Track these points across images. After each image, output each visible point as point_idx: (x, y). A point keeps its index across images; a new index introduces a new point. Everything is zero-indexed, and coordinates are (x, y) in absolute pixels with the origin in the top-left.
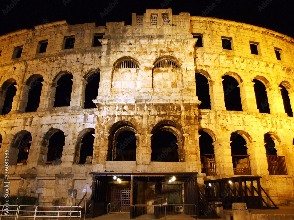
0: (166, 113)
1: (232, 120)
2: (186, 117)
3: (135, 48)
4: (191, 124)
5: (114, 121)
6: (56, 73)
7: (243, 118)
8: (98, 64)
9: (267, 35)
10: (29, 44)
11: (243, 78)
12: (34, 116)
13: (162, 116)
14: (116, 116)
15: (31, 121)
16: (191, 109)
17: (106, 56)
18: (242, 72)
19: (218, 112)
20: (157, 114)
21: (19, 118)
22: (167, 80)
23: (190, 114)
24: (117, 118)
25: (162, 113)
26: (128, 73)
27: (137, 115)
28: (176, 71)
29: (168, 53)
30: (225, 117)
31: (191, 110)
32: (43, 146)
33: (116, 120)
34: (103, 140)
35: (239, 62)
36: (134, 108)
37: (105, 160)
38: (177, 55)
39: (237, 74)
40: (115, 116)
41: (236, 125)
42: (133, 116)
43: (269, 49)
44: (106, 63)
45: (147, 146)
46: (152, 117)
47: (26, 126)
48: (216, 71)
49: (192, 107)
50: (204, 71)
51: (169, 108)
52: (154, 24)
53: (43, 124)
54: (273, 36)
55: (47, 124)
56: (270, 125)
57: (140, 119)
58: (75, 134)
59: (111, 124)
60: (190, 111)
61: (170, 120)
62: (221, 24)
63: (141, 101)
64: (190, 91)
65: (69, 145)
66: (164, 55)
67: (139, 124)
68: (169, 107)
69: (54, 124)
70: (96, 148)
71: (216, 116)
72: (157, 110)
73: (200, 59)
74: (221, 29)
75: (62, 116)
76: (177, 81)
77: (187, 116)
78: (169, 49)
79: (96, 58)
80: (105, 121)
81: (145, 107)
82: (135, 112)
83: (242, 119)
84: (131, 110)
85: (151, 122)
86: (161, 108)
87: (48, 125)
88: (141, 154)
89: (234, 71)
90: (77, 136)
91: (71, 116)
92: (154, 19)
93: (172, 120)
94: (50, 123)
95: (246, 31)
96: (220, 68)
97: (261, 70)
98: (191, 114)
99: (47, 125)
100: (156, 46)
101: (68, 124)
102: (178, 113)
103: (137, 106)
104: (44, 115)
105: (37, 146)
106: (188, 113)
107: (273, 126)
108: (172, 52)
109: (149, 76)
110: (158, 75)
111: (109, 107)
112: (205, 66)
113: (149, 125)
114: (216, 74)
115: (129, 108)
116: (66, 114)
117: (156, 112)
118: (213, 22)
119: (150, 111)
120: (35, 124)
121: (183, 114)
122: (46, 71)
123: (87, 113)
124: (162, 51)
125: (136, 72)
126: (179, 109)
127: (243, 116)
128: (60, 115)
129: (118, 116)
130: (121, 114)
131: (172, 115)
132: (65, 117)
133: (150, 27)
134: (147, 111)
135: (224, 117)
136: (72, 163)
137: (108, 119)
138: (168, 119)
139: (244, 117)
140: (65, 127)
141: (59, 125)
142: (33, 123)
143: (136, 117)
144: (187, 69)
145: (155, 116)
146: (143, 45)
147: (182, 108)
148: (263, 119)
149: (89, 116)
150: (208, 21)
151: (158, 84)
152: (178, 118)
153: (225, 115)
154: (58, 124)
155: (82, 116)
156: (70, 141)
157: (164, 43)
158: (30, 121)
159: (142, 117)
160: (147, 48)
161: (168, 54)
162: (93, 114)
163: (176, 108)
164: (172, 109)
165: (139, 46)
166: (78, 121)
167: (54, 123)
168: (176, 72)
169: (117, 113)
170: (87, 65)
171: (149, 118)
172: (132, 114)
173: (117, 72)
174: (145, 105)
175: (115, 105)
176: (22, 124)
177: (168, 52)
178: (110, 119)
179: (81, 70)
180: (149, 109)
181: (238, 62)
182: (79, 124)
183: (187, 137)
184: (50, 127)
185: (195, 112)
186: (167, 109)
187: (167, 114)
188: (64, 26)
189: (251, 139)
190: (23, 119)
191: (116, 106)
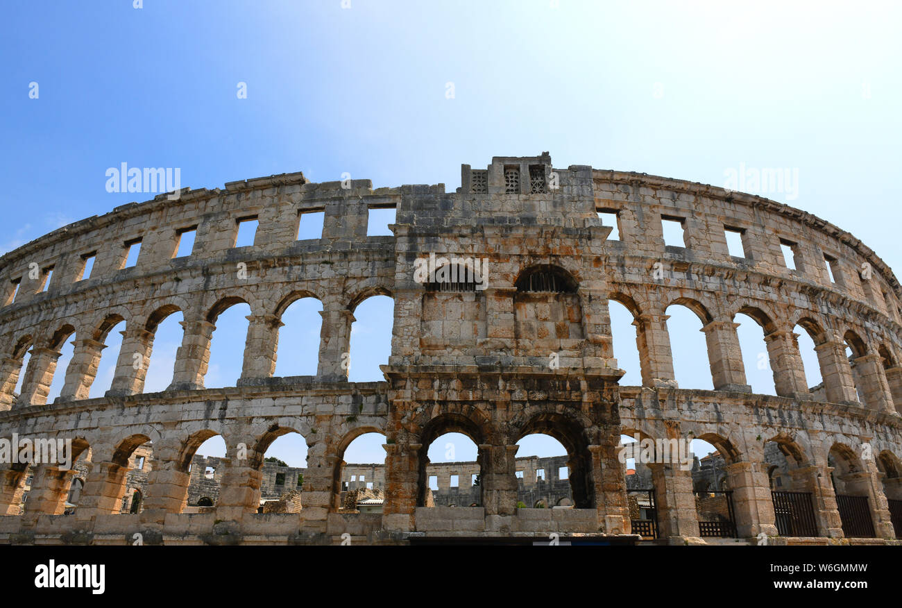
0: (548, 397)
1: (692, 410)
2: (591, 406)
3: (473, 246)
4: (604, 422)
5: (431, 414)
6: (282, 296)
7: (716, 407)
8: (382, 277)
9: (763, 210)
10: (212, 225)
11: (713, 313)
12: (231, 398)
13: (539, 402)
14: (434, 404)
15: (224, 408)
16: (603, 389)
17: (405, 262)
18: (709, 298)
19: (661, 393)
20: (529, 399)
21: (193, 400)
22: (545, 320)
23: (601, 400)
24: (436, 407)
25: (540, 396)
26: (456, 302)
27: (481, 401)
28: (566, 300)
29: (548, 259)
30: (676, 404)
31: (605, 390)
32: (254, 468)
33: (436, 412)
34: (407, 459)
35: (702, 274)
36: (477, 385)
37: (412, 504)
38: (567, 264)
39: (698, 302)
40: (431, 402)
41: (701, 422)
42: (473, 402)
43: (770, 243)
44: (406, 279)
45: (508, 473)
46: (516, 406)
47: (210, 422)
48: (652, 297)
49: (606, 384)
50: (626, 296)
51: (555, 386)
52: (512, 190)
53: (253, 417)
54: (775, 212)
55: (263, 417)
56: (777, 422)
57: (489, 410)
58: (331, 442)
59: (424, 420)
60: (601, 393)
61: (557, 412)
62: (659, 187)
63: (491, 368)
64: (600, 346)
65: (319, 466)
66: (538, 262)
67: (487, 420)
68: (554, 383)
69: (281, 417)
70: (392, 477)
71: (656, 400)
72: (528, 390)
73: (616, 268)
74: (659, 198)
75: (299, 399)
76: (568, 323)
77: (594, 405)
78: (550, 249)
79: (376, 262)
80: (409, 414)
81: (501, 383)
82: (479, 393)
83: (714, 409)
84: (469, 388)
85: (515, 417)
86: (535, 386)
87: (266, 420)
88: (495, 491)
89: (692, 297)
90: (336, 447)
91: (322, 398)
92: (512, 177)
93: (562, 413)
94: (270, 415)
95: (717, 202)
96: (660, 290)
97: (753, 294)
98: (604, 398)
99: (264, 420)
100: (520, 243)
101: (313, 417)
102: (575, 398)
103: (481, 381)
104: (255, 395)
105: (241, 468)
106: (598, 397)
107: (783, 423)
108: (554, 256)
109: (507, 310)
110: (525, 308)
111: (418, 382)
112: (626, 284)
113: (511, 423)
114: (651, 303)
115: (463, 384)
116: (310, 393)
117: (526, 395)
118: (642, 183)
119: (511, 392)
120: (234, 416)
121: (586, 398)
122: (255, 290)
123: (359, 393)
124: (533, 255)
125: (476, 301)
126: (576, 387)
127: (716, 402)
128: (293, 397)
129: (440, 402)
130: (446, 397)
131: (561, 403)
132: (308, 401)
133: (503, 198)
134: (506, 392)
135: (674, 403)
136: (325, 510)
137: (416, 410)
138: (554, 411)
139: (720, 404)
140: (307, 423)
141: (292, 420)
142: (229, 414)
143: (480, 406)
144: (590, 296)
145: (523, 403)
146: (489, 240)
147: (584, 385)
148: (761, 407)
149: (364, 399)
150: (631, 181)
151: (525, 330)
152: (576, 408)
153: (676, 399)
154: (290, 418)
155: (347, 400)
156: (320, 457)
157: (537, 236)
158: (221, 409)
159: (494, 405)
160: (499, 246)
161: (547, 261)
162: (373, 394)
163: (570, 386)
164: (561, 386)
165: (481, 241)
166: (339, 410)
167: (281, 414)
168: (565, 303)
169: (436, 397)
170: (354, 278)
171: (511, 407)
172: (471, 399)
173: (431, 300)
174: (500, 378)
175: (432, 377)
176: (201, 416)
177: (546, 257)
178: (420, 410)
179: (341, 290)
180: (508, 388)
181: (700, 276)
182: (340, 418)
183: (596, 453)
184: (271, 423)
185: (612, 396)
186: (550, 388)
187: (551, 400)
188: (297, 184)
189: (735, 454)
190: (203, 403)
191: (433, 380)
